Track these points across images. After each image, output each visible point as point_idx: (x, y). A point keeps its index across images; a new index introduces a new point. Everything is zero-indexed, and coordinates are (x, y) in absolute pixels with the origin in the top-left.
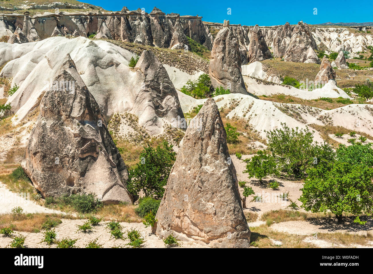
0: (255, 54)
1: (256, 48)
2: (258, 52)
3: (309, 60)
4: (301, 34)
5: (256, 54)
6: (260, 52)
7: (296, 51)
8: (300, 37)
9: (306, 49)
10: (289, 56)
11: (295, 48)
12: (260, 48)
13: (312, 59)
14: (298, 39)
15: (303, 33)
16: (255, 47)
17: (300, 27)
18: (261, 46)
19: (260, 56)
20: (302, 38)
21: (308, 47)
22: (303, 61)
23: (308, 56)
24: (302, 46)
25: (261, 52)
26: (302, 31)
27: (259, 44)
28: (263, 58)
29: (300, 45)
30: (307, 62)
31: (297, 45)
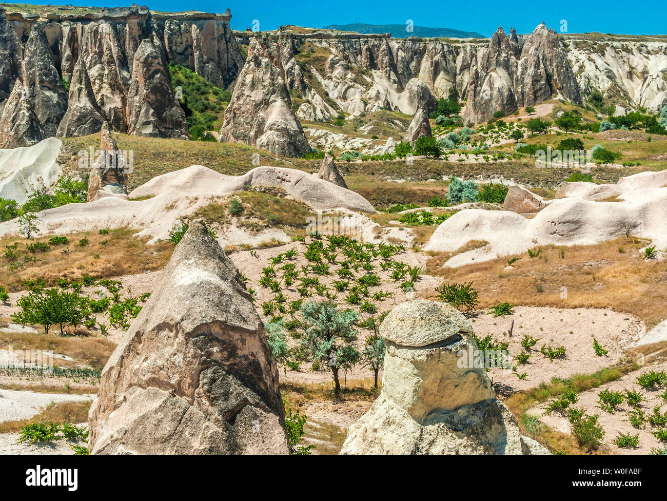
0: (134, 119)
1: (139, 102)
2: (143, 111)
3: (269, 132)
4: (258, 64)
5: (137, 117)
6: (147, 111)
7: (243, 109)
8: (254, 71)
9: (266, 103)
10: (228, 123)
11: (241, 102)
12: (148, 102)
13: (277, 130)
14: (249, 78)
15: (265, 60)
16: (137, 98)
17: (258, 46)
18: (152, 97)
19: (147, 123)
20: (259, 74)
21: (272, 98)
22: (256, 137)
23: (268, 123)
24: (258, 95)
25: (152, 111)
26: (262, 55)
27: (145, 91)
28: (155, 127)
29: (253, 94)
30: (263, 139)
31: (247, 93)
